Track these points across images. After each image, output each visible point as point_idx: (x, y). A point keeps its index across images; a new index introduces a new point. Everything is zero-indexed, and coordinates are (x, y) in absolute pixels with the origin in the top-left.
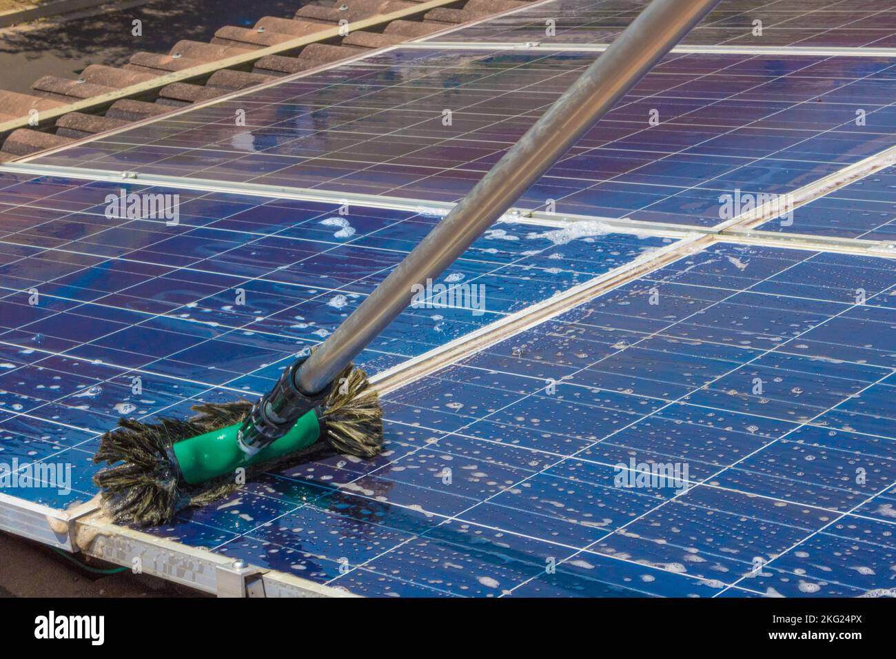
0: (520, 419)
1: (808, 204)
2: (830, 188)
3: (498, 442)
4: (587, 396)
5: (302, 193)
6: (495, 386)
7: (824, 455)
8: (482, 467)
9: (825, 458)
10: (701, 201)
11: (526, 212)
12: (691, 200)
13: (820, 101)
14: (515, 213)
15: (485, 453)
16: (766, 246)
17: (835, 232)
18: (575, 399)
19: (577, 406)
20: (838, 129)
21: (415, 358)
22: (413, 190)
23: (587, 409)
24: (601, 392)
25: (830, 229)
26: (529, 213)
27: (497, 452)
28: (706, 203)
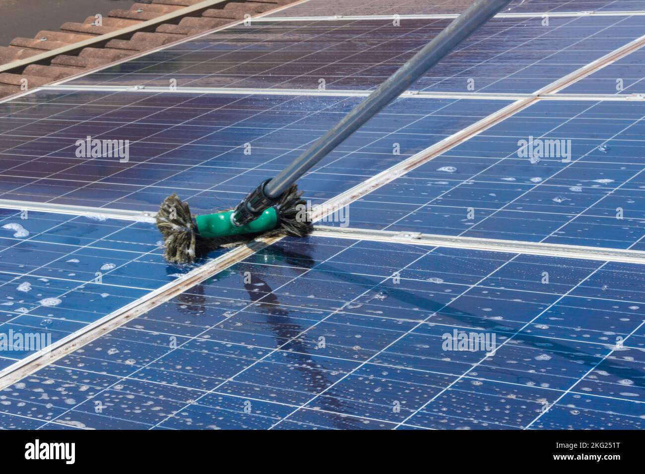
0: (179, 367)
2: (361, 193)
3: (164, 383)
4: (223, 348)
6: (158, 343)
7: (390, 386)
8: (157, 402)
9: (390, 388)
15: (158, 392)
18: (215, 351)
19: (217, 356)
20: (360, 151)
21: (91, 324)
22: (70, 199)
23: (224, 358)
24: (233, 346)
25: (365, 223)
27: (165, 391)
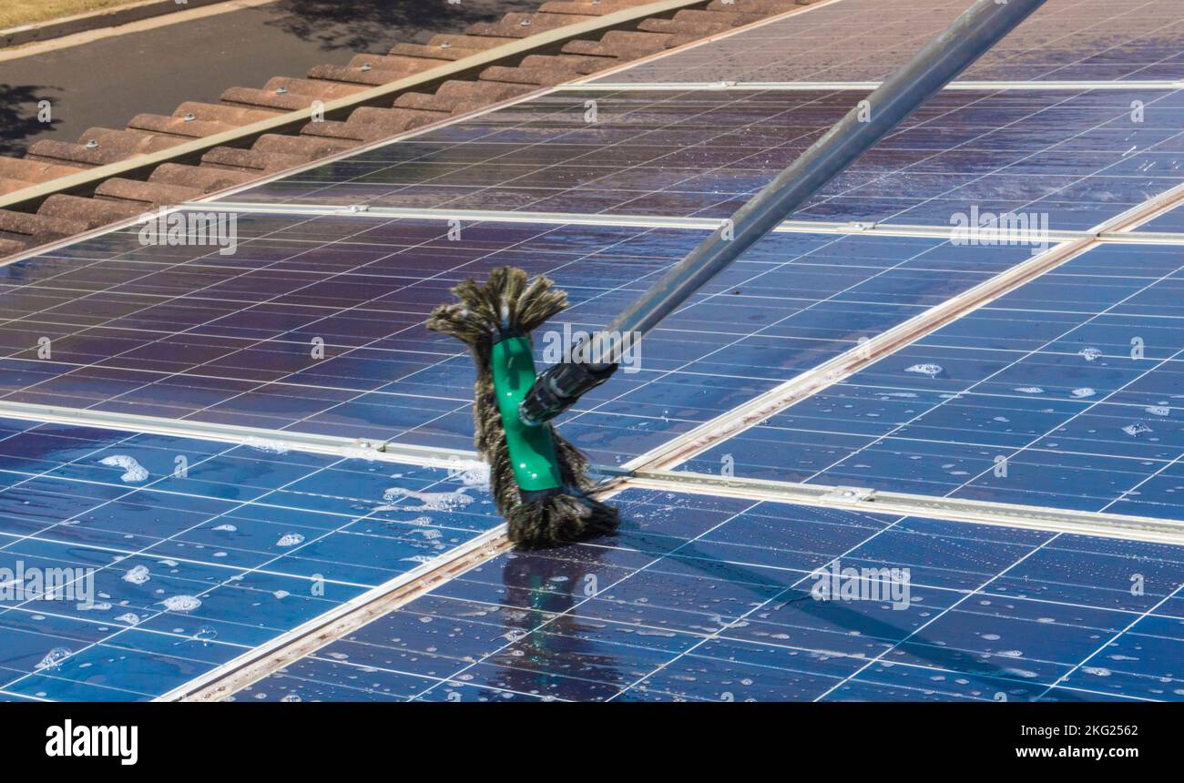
1: (738, 436)
2: (763, 413)
5: (76, 415)
6: (375, 689)
10: (601, 430)
11: (379, 443)
12: (589, 430)
13: (737, 293)
14: (364, 446)
16: (693, 492)
17: (776, 473)
20: (764, 332)
22: (225, 412)
26: (382, 446)
28: (608, 433)
